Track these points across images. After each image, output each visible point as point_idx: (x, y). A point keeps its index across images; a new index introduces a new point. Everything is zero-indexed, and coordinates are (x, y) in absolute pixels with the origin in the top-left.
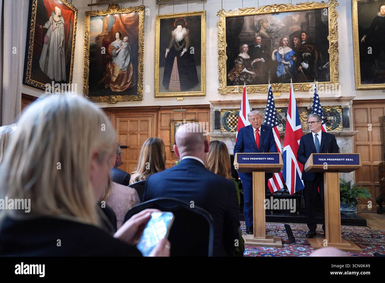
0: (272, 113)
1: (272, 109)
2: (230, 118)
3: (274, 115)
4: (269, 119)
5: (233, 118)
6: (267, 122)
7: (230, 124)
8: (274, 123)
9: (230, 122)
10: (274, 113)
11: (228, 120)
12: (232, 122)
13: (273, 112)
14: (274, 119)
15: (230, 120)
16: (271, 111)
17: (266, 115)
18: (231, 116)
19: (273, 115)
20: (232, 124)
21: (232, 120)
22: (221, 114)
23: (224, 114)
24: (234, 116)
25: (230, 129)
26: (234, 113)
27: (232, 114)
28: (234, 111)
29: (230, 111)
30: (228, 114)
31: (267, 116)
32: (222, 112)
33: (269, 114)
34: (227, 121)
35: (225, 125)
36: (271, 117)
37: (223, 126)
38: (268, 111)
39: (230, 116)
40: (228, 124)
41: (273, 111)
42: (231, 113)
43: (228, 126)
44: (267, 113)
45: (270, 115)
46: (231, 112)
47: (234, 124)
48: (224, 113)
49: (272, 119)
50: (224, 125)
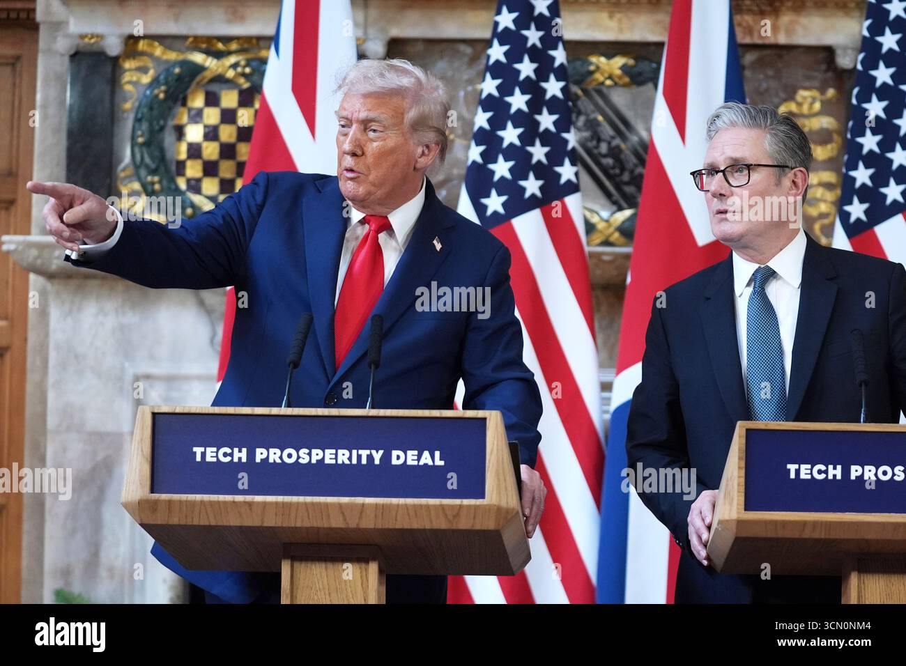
0: (533, 88)
1: (540, 57)
2: (197, 116)
3: (553, 105)
4: (510, 135)
5: (229, 116)
6: (489, 157)
7: (194, 170)
8: (546, 172)
9: (195, 151)
10: (553, 87)
11: (180, 132)
12: (211, 151)
13: (542, 74)
14: (546, 138)
15: (194, 133)
16: (526, 68)
17: (488, 103)
18: (212, 100)
19: (538, 101)
20: (210, 169)
21: (211, 134)
22: (127, 77)
23: (146, 79)
24: (229, 99)
25: (193, 206)
26: (230, 74)
27: (220, 79)
28: (232, 59)
29: (198, 58)
30: (179, 78)
31: (496, 106)
32: (128, 65)
33: (506, 90)
34: (169, 138)
35: (153, 172)
36: (526, 121)
37: (136, 186)
38: (504, 72)
39: (198, 101)
40: (181, 166)
41: (545, 68)
42: (208, 75)
43: (182, 185)
44: (490, 86)
45: (518, 101)
46: (210, 63)
47: (227, 169)
48: (151, 72)
49: (531, 132)
50: (143, 172)
